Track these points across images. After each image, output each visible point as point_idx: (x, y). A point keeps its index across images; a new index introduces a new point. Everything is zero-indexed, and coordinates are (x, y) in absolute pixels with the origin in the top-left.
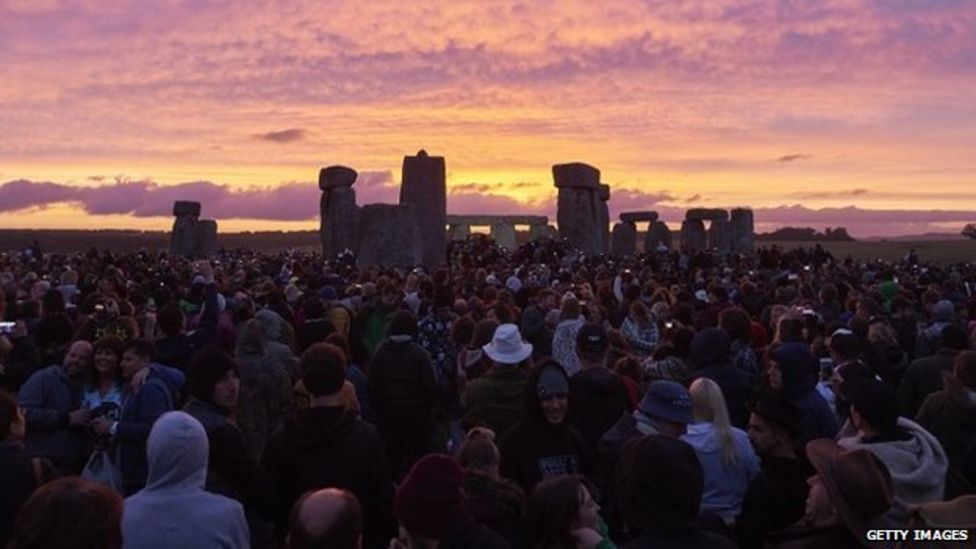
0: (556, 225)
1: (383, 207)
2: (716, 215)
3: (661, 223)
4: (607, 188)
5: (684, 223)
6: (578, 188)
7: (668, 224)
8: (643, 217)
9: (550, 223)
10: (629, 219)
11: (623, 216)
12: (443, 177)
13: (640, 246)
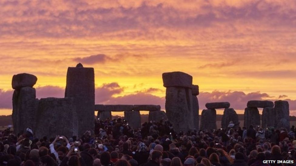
0: (165, 111)
1: (54, 99)
2: (266, 104)
3: (232, 110)
4: (197, 87)
5: (246, 109)
6: (179, 87)
7: (236, 111)
8: (220, 105)
9: (161, 110)
10: (212, 107)
11: (207, 105)
12: (93, 81)
13: (219, 124)
